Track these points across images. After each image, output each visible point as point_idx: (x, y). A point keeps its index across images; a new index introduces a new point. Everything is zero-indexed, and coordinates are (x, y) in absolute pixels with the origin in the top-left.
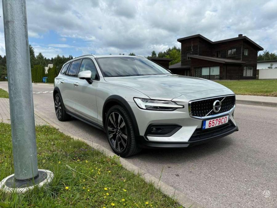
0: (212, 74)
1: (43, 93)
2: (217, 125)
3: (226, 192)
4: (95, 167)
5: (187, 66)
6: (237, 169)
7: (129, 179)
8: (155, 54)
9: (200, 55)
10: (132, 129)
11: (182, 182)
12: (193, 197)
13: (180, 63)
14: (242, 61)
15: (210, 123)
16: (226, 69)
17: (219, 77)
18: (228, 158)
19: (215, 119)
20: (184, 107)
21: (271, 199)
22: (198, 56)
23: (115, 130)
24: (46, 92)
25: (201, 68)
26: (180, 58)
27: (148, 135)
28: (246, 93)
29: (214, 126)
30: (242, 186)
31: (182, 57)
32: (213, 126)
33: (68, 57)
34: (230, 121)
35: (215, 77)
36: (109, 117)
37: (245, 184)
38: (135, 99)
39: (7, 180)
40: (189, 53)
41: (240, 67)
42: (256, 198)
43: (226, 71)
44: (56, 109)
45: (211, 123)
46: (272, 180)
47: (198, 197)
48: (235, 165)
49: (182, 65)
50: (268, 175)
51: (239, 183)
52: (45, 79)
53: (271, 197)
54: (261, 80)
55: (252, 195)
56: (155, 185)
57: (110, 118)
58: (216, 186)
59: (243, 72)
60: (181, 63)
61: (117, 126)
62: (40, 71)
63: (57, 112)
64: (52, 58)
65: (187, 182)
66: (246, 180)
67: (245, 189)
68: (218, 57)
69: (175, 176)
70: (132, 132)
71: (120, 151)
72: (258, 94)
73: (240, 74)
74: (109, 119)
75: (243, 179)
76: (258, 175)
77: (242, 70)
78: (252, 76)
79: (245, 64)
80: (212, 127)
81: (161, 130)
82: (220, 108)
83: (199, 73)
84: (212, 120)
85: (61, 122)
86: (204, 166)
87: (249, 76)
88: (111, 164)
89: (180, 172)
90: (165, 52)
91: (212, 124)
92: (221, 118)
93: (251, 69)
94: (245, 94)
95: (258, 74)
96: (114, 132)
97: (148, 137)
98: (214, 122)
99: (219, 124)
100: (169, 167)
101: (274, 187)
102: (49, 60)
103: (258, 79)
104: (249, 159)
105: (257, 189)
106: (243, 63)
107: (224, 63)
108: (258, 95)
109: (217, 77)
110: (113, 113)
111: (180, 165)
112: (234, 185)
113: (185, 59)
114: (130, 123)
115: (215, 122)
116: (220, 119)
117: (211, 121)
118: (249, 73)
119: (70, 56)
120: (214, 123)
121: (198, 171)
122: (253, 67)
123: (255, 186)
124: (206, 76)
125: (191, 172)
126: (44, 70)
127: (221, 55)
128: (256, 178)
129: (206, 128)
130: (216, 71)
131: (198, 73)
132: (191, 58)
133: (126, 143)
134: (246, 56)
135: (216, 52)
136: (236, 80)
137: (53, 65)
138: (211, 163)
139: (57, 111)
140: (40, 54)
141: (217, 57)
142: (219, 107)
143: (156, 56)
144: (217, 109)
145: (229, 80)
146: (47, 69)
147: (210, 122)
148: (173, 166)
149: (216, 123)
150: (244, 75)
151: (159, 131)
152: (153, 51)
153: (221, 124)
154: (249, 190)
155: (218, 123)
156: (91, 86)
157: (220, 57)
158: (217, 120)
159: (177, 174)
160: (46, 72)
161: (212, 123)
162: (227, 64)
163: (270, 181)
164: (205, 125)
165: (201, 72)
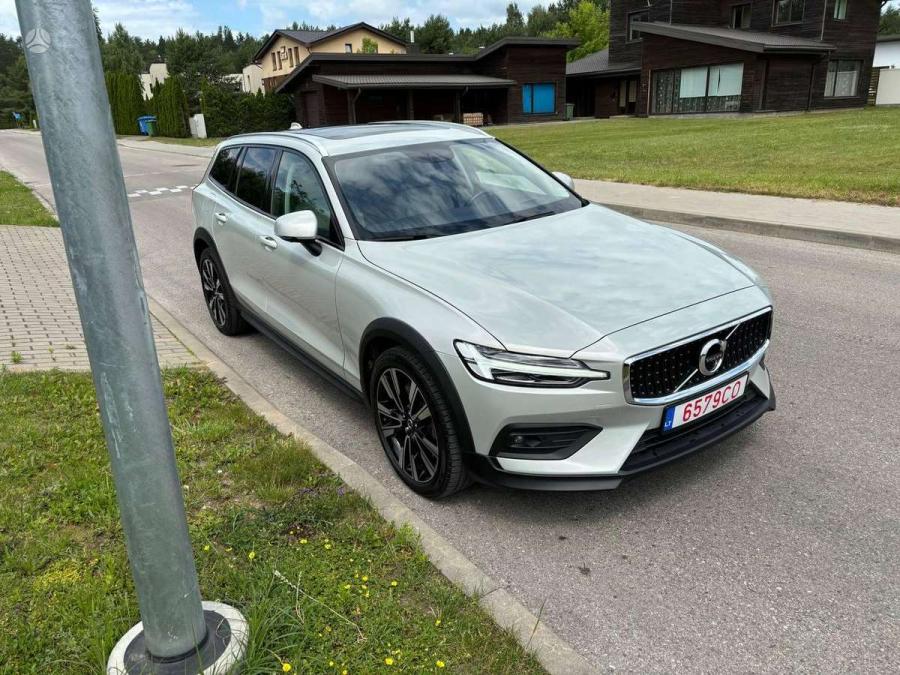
0: (714, 92)
1: (152, 193)
2: (710, 409)
3: (720, 636)
4: (352, 564)
5: (628, 65)
6: (759, 546)
7: (449, 614)
8: (518, 15)
9: (676, 21)
10: (451, 432)
11: (598, 598)
12: (625, 656)
13: (605, 53)
14: (826, 41)
15: (686, 412)
16: (767, 73)
17: (738, 103)
18: (735, 500)
19: (703, 398)
20: (608, 377)
21: (843, 662)
22: (668, 25)
23: (400, 419)
24: (158, 191)
25: (676, 70)
26: (605, 36)
27: (501, 453)
28: (822, 192)
29: (701, 415)
30: (766, 615)
31: (612, 31)
32: (695, 415)
33: (216, 34)
34: (750, 387)
35: (723, 103)
36: (379, 376)
37: (778, 605)
38: (458, 344)
39: (126, 656)
40: (637, 16)
41: (813, 65)
42: (802, 661)
43: (766, 82)
44: (208, 295)
45: (689, 411)
46: (856, 593)
47: (639, 656)
48: (753, 530)
49: (612, 60)
50: (847, 569)
51: (760, 601)
52: (145, 124)
53: (844, 656)
54: (884, 107)
55: (793, 650)
56: (524, 640)
57: (383, 380)
58: (692, 612)
59: (825, 81)
60: (611, 52)
61: (407, 410)
62: (127, 95)
63: (211, 305)
64: (161, 40)
65: (612, 598)
66: (780, 589)
67: (775, 624)
68: (743, 27)
69: (578, 572)
70: (451, 439)
71: (417, 479)
72: (864, 196)
73: (812, 91)
74: (381, 384)
75: (773, 587)
76: (816, 570)
77: (822, 76)
78: (853, 94)
79: (832, 51)
80: (692, 418)
81: (539, 443)
82: (721, 361)
83: (670, 88)
84: (693, 402)
85: (229, 340)
86: (662, 533)
87: (843, 94)
88: (397, 551)
89: (593, 556)
90: (552, 8)
91: (693, 412)
92: (722, 390)
93: (852, 69)
94: (817, 198)
95: (876, 88)
96: (398, 423)
97: (500, 460)
98: (699, 404)
99: (714, 407)
100: (562, 538)
101: (857, 616)
102: (149, 46)
103: (873, 105)
104: (798, 503)
105: (807, 627)
106: (827, 51)
107: (760, 50)
108: (862, 201)
109: (732, 103)
110: (393, 371)
111: (593, 530)
112: (742, 608)
113: (622, 39)
114: (444, 413)
115: (703, 404)
116: (719, 393)
117: (690, 405)
118: (843, 84)
119: (220, 28)
120: (699, 407)
121: (646, 555)
122: (862, 61)
123: (804, 614)
124: (693, 99)
125: (624, 557)
126: (138, 88)
127: (752, 21)
128: (810, 581)
129: (673, 426)
130: (729, 82)
131: (667, 87)
132: (644, 34)
133: (434, 465)
134: (840, 22)
135: (733, 7)
136: (797, 113)
137: (169, 69)
138: (684, 522)
139: (211, 302)
140: (119, 28)
141: (738, 26)
142: (718, 360)
143: (521, 23)
144: (710, 366)
145: (774, 114)
146: (147, 80)
147: (689, 408)
148: (572, 532)
149: (707, 406)
150: (828, 93)
151: (534, 445)
152: (511, 6)
153: (721, 405)
154: (786, 627)
155: (712, 403)
156: (315, 261)
157: (748, 26)
158: (710, 397)
159: (583, 566)
160: (148, 94)
161: (692, 409)
162: (770, 56)
163: (849, 595)
164: (672, 420)
165: (677, 85)
